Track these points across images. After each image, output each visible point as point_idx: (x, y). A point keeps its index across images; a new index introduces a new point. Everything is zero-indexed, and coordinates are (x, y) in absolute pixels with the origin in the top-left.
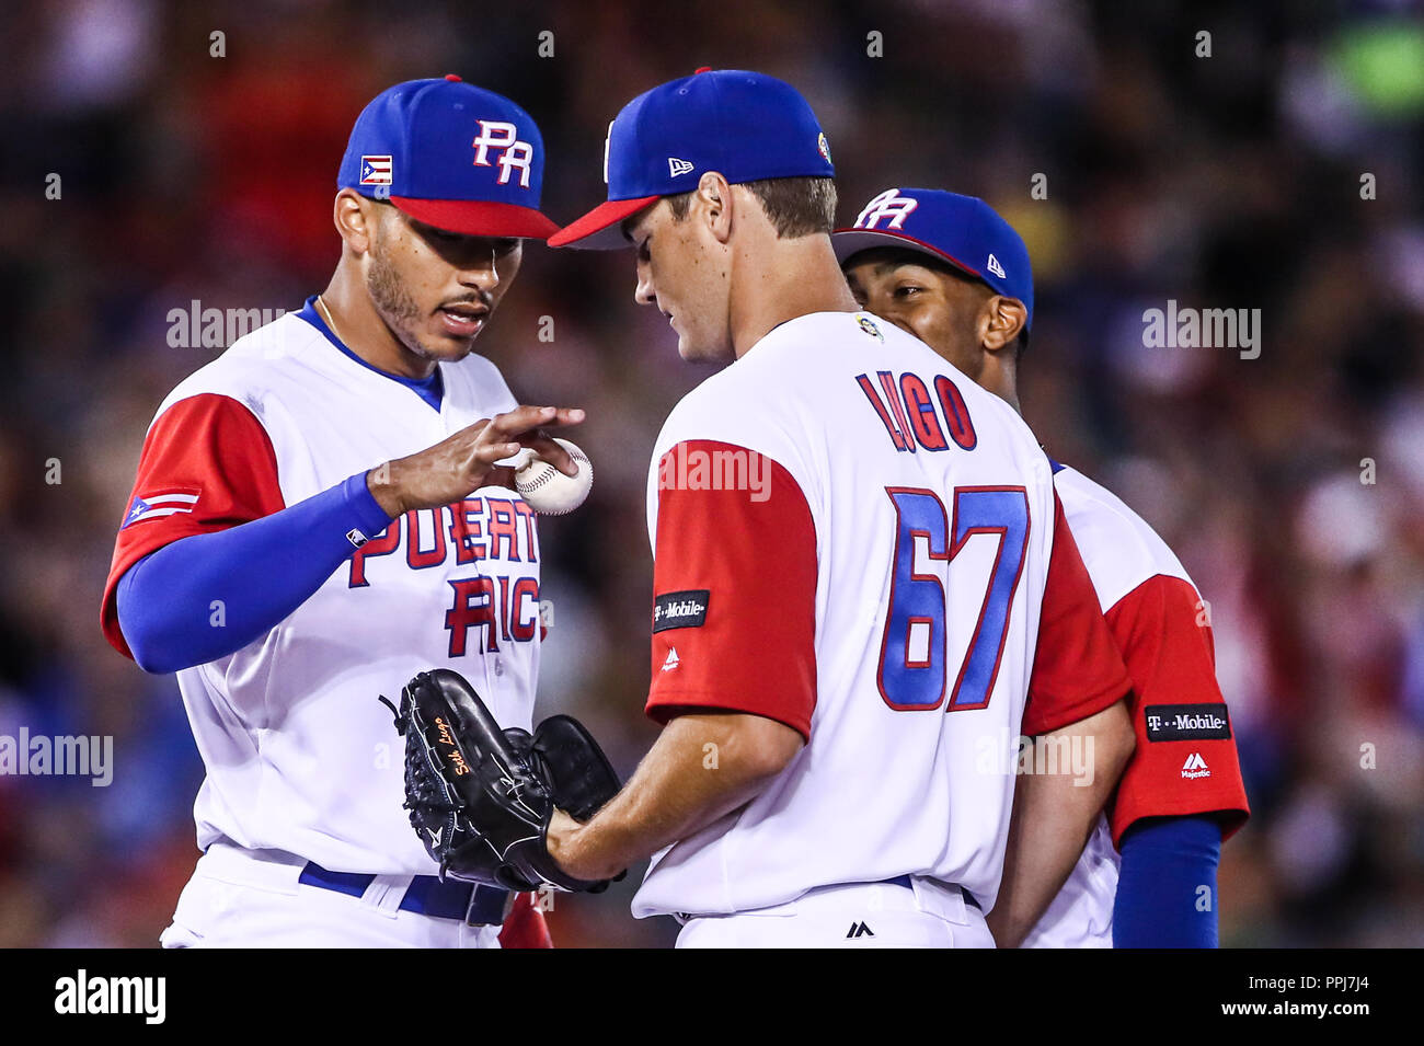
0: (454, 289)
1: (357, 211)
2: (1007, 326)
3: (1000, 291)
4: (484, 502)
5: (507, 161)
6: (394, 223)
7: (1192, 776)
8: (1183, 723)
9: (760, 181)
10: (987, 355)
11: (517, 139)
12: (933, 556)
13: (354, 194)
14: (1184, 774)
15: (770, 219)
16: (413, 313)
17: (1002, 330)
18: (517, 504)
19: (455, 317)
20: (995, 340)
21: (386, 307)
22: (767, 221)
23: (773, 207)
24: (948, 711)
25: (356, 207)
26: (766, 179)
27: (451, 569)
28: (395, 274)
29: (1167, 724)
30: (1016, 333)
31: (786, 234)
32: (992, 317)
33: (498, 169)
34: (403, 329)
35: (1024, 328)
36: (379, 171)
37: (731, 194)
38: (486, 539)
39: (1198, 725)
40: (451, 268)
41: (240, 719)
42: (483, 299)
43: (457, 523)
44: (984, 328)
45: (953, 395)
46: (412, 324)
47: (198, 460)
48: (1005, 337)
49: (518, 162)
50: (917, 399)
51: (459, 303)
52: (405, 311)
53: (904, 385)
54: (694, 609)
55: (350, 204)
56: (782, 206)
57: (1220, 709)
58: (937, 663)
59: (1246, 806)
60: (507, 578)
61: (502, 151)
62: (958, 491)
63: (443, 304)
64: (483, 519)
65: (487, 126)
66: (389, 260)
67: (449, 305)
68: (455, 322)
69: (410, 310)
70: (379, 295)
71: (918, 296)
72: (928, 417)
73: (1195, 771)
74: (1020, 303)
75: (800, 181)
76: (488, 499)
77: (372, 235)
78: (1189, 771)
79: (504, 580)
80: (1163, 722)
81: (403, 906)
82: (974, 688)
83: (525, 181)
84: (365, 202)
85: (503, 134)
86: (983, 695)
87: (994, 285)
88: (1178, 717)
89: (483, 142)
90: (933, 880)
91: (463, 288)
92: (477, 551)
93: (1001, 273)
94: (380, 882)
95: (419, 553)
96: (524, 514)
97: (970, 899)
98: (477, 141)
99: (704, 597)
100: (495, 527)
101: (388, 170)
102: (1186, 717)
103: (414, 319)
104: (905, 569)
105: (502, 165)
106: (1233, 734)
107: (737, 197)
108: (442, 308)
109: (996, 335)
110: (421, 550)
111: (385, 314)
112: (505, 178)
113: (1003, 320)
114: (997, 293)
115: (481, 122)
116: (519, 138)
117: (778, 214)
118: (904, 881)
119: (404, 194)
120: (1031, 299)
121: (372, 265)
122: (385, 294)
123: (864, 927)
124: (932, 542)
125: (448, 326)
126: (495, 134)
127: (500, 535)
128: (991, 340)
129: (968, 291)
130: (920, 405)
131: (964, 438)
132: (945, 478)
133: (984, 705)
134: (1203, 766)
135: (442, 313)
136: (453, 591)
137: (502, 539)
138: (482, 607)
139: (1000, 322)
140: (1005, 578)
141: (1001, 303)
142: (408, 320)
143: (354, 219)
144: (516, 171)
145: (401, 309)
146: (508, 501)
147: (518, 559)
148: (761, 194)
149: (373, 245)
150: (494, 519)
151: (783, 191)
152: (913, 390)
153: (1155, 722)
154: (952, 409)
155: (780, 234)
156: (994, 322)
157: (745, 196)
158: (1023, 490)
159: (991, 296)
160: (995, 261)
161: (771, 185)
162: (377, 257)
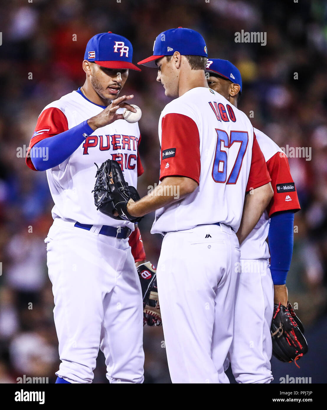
0: (111, 82)
1: (88, 65)
2: (236, 91)
3: (234, 82)
4: (121, 136)
5: (122, 51)
6: (96, 67)
7: (288, 201)
8: (285, 188)
9: (188, 55)
10: (231, 97)
11: (124, 46)
12: (225, 146)
13: (87, 61)
14: (286, 200)
15: (190, 65)
16: (102, 89)
17: (235, 92)
18: (131, 137)
19: (112, 89)
20: (233, 94)
21: (96, 88)
22: (189, 65)
23: (191, 62)
24: (226, 184)
25: (88, 64)
26: (190, 55)
27: (111, 151)
28: (97, 80)
29: (281, 188)
30: (238, 92)
31: (193, 69)
32: (232, 89)
33: (120, 53)
34: (100, 93)
35: (240, 91)
36: (92, 55)
37: (181, 57)
38: (121, 144)
39: (288, 188)
40: (110, 77)
41: (62, 187)
42: (118, 85)
43: (113, 141)
44: (230, 91)
45: (231, 109)
46: (102, 91)
47: (49, 122)
48: (235, 93)
49: (125, 51)
50: (222, 109)
51: (112, 86)
52: (100, 89)
53: (219, 106)
54: (172, 153)
55: (86, 64)
56: (193, 62)
57: (293, 184)
58: (225, 172)
59: (300, 208)
60: (127, 154)
61: (121, 49)
62: (231, 132)
63: (109, 86)
64: (121, 140)
65: (117, 43)
66: (95, 76)
67: (110, 86)
68: (112, 91)
69: (101, 88)
70: (94, 85)
71: (214, 84)
72: (225, 114)
73: (288, 199)
74: (238, 85)
75: (198, 57)
76: (122, 135)
77: (92, 71)
78: (287, 199)
79: (126, 155)
80: (280, 188)
81: (100, 233)
82: (233, 179)
83: (127, 56)
84: (89, 63)
85: (121, 45)
86: (235, 181)
87: (232, 81)
88: (284, 186)
89: (116, 47)
90: (225, 224)
91: (113, 82)
92: (118, 147)
93: (234, 78)
94: (94, 226)
95: (103, 147)
96: (132, 139)
97: (232, 229)
98: (115, 46)
99: (174, 150)
100: (124, 142)
101: (94, 55)
102: (285, 186)
103: (103, 90)
104: (219, 149)
105: (121, 52)
106: (296, 190)
107: (182, 58)
108: (108, 87)
109: (233, 93)
110: (103, 146)
111: (96, 90)
112: (122, 55)
113: (235, 89)
114: (233, 83)
115: (116, 42)
116: (125, 46)
117: (192, 64)
118: (218, 224)
119: (98, 60)
120: (241, 84)
121: (92, 78)
122: (95, 85)
123: (209, 235)
124: (225, 143)
125: (110, 92)
126: (119, 45)
127: (125, 144)
128: (232, 94)
129: (226, 82)
130: (223, 111)
131: (233, 119)
132: (228, 128)
133: (235, 183)
134: (290, 198)
135: (109, 88)
136: (112, 157)
137: (126, 145)
138: (119, 161)
139: (234, 90)
140: (241, 153)
141: (234, 85)
142: (101, 90)
143: (87, 67)
144: (125, 53)
145: (99, 88)
146: (128, 136)
147: (130, 150)
148: (188, 58)
149: (92, 73)
150: (124, 140)
151: (194, 58)
152: (221, 107)
153: (279, 188)
154: (231, 112)
155: (192, 69)
156: (233, 90)
157: (184, 59)
158: (247, 132)
159: (232, 83)
160: (232, 75)
161: (191, 56)
162: (93, 76)
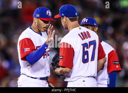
0: (45, 26)
5: (49, 14)
8: (116, 63)
11: (50, 12)
22: (70, 21)
33: (49, 15)
36: (38, 16)
45: (88, 33)
54: (62, 57)
62: (89, 42)
65: (47, 11)
69: (41, 28)
77: (37, 21)
79: (47, 51)
83: (51, 16)
84: (36, 18)
89: (47, 13)
90: (91, 76)
97: (94, 77)
99: (63, 56)
111: (38, 28)
119: (40, 17)
123: (84, 81)
126: (48, 12)
131: (89, 37)
135: (44, 28)
141: (96, 27)
162: (38, 23)
